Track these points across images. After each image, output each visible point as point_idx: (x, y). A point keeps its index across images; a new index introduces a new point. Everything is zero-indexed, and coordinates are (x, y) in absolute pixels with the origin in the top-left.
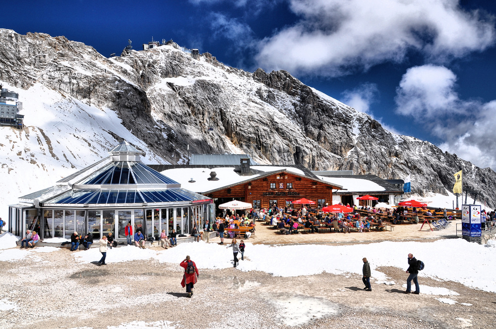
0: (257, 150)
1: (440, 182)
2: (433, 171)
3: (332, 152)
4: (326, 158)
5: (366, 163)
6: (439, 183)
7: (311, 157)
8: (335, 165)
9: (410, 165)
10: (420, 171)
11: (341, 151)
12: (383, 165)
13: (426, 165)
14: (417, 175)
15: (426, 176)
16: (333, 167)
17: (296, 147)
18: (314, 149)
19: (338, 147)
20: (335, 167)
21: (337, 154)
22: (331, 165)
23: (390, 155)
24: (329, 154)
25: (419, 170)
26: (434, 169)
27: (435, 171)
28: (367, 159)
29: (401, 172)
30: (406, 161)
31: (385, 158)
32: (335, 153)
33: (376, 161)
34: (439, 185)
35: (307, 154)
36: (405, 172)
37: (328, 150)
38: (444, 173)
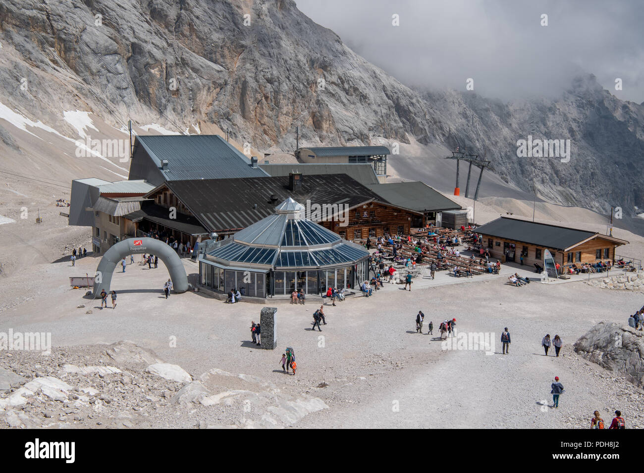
0: (46, 46)
1: (397, 118)
2: (385, 98)
3: (205, 56)
4: (195, 70)
5: (270, 81)
6: (395, 121)
7: (164, 66)
8: (211, 85)
9: (346, 86)
10: (363, 98)
11: (223, 56)
12: (302, 86)
13: (374, 86)
14: (359, 105)
15: (375, 107)
16: (209, 89)
17: (133, 44)
18: (170, 50)
19: (217, 46)
20: (212, 89)
21: (215, 62)
22: (204, 86)
23: (313, 65)
24: (199, 61)
25: (363, 96)
26: (387, 95)
27: (389, 98)
28: (272, 74)
29: (333, 100)
30: (340, 78)
31: (304, 72)
32: (211, 60)
33: (288, 78)
34: (395, 124)
35: (156, 60)
36: (337, 100)
37: (198, 53)
38: (403, 102)
